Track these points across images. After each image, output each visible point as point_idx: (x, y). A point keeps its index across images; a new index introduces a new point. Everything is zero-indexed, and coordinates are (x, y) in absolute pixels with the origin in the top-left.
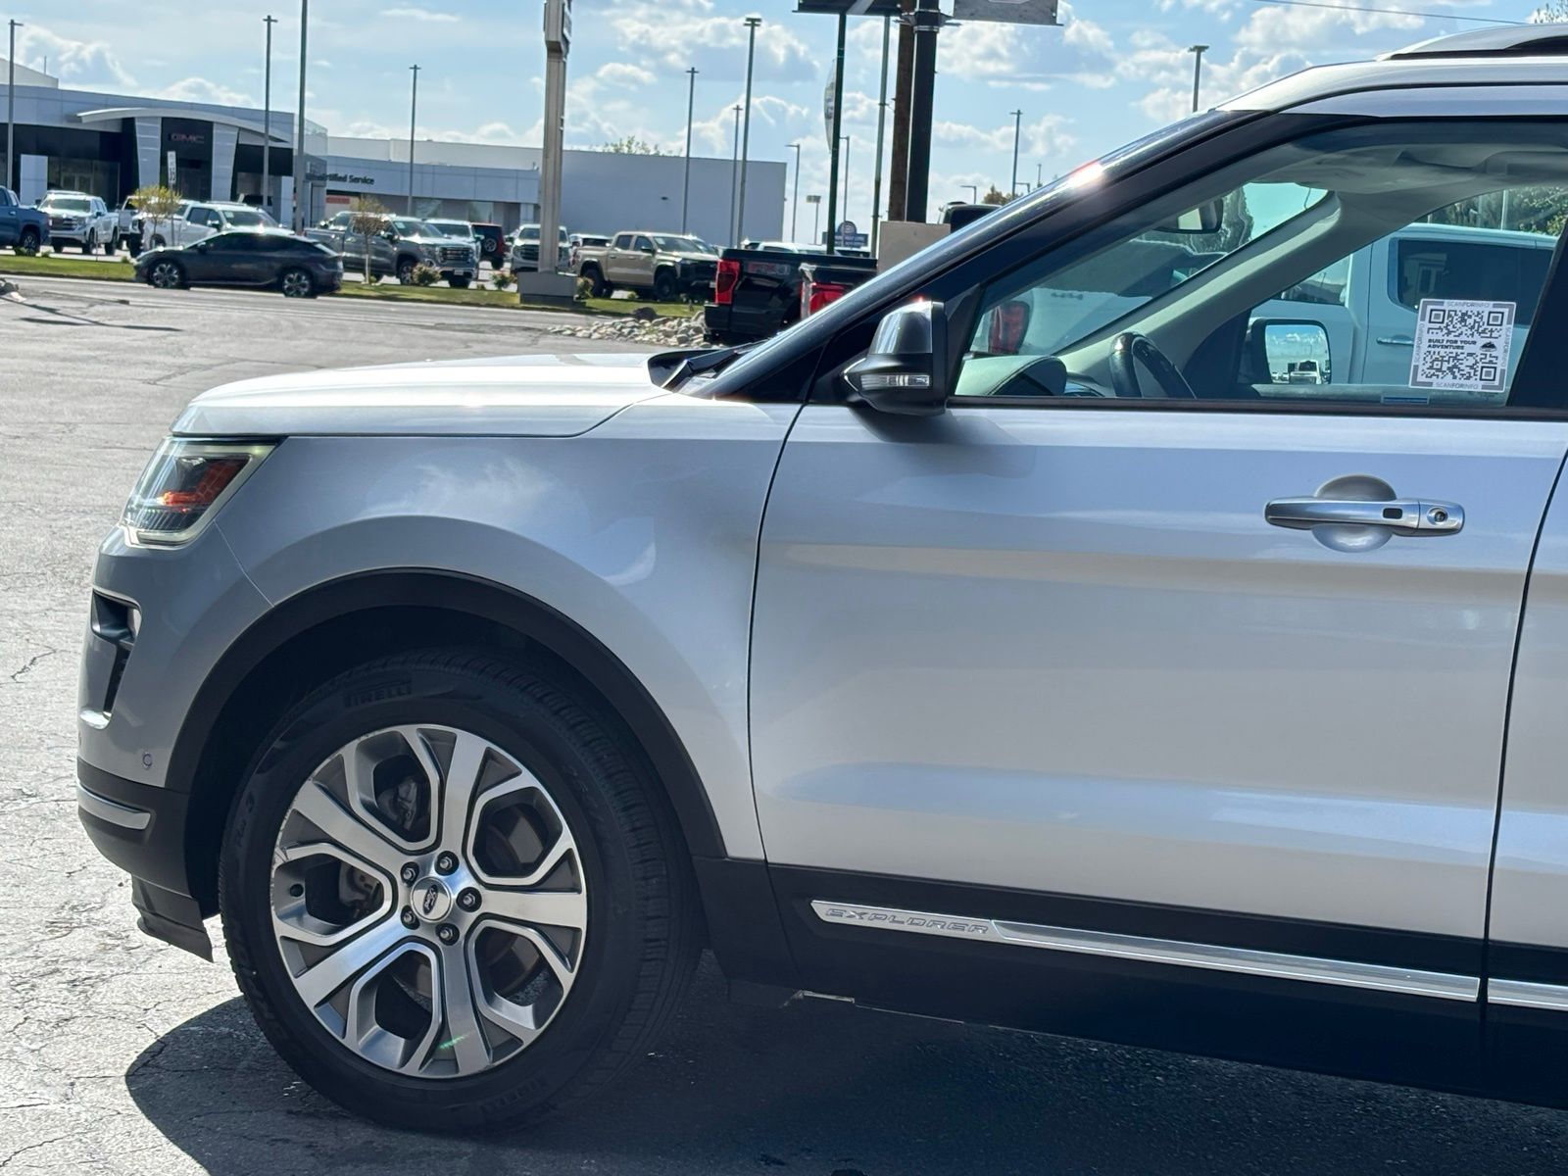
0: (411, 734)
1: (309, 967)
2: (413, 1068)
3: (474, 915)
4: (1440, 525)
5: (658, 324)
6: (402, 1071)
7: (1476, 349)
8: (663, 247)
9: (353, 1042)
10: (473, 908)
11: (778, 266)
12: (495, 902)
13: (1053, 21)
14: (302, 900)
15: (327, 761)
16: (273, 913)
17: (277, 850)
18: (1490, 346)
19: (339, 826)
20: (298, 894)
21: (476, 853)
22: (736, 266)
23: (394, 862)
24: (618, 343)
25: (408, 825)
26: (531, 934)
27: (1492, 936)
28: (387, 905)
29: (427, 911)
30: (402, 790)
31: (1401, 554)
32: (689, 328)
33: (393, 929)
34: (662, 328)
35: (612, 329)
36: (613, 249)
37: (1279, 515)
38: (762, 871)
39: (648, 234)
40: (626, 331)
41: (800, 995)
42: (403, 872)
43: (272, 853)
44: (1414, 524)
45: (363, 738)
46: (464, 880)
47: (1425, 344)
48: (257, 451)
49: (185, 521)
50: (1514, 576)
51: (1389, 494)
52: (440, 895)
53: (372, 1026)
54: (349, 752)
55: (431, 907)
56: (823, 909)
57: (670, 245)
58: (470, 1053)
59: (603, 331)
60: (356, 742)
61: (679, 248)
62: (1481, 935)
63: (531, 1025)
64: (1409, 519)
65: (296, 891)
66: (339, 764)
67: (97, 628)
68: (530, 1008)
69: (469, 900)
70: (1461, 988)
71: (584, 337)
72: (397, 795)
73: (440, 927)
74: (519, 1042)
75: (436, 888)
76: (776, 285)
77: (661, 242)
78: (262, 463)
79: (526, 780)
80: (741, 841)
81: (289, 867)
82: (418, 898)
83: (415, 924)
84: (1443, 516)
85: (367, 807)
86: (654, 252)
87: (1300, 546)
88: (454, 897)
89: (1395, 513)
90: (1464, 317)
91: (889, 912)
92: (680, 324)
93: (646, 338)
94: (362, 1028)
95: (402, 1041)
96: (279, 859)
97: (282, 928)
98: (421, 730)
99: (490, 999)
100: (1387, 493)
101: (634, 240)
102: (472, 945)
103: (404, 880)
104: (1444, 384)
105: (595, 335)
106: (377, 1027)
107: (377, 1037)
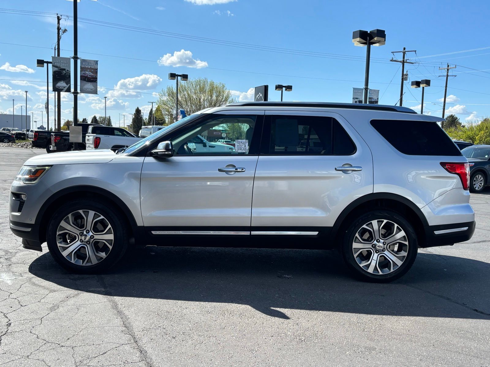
0: (81, 211)
1: (64, 250)
2: (84, 264)
3: (93, 239)
4: (243, 170)
5: (16, 144)
6: (83, 265)
7: (244, 146)
8: (12, 130)
9: (73, 261)
10: (93, 238)
11: (45, 134)
12: (96, 237)
13: (97, 94)
14: (62, 240)
15: (66, 217)
16: (57, 242)
17: (57, 232)
18: (245, 146)
19: (68, 227)
20: (61, 239)
21: (93, 230)
22: (37, 134)
23: (78, 232)
24: (9, 147)
25: (79, 226)
26: (104, 241)
27: (251, 226)
28: (77, 239)
29: (85, 240)
30: (78, 221)
31: (237, 175)
32: (23, 144)
33: (79, 243)
34: (17, 144)
35: (7, 145)
36: (2, 131)
37: (220, 170)
38: (143, 227)
39: (9, 128)
40: (10, 145)
41: (147, 246)
42: (80, 234)
43: (56, 233)
44: (239, 171)
45: (72, 213)
46: (91, 234)
47: (237, 146)
48: (47, 168)
49: (34, 180)
50: (253, 177)
51: (235, 167)
52: (87, 237)
53: (76, 259)
54: (70, 215)
55: (86, 239)
56: (153, 232)
57: (13, 130)
58: (94, 261)
59: (6, 145)
60: (71, 214)
61: (15, 131)
62: (250, 226)
63: (105, 256)
64: (239, 170)
65: (60, 239)
66: (68, 217)
67: (14, 198)
68: (104, 253)
69: (92, 237)
70: (247, 233)
71: (2, 147)
72: (77, 222)
73: (87, 242)
74: (103, 258)
75: (86, 236)
76: (45, 137)
77: (11, 129)
78: (48, 170)
79: (102, 217)
80: (140, 223)
81: (59, 235)
82: (83, 238)
83: (82, 242)
84: (243, 169)
85: (73, 224)
86: (10, 131)
87: (224, 175)
88: (90, 237)
89: (237, 169)
90: (241, 142)
91: (164, 232)
92: (21, 144)
93: (15, 146)
94: (74, 259)
95: (82, 261)
96: (58, 233)
97: (59, 245)
98: (83, 211)
99: (97, 252)
100: (234, 166)
101: (6, 129)
102: (93, 244)
103: (80, 235)
104: (240, 151)
105: (4, 146)
106: (77, 259)
107: (77, 260)
